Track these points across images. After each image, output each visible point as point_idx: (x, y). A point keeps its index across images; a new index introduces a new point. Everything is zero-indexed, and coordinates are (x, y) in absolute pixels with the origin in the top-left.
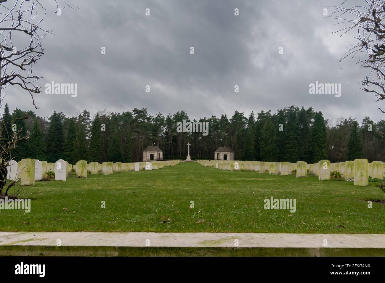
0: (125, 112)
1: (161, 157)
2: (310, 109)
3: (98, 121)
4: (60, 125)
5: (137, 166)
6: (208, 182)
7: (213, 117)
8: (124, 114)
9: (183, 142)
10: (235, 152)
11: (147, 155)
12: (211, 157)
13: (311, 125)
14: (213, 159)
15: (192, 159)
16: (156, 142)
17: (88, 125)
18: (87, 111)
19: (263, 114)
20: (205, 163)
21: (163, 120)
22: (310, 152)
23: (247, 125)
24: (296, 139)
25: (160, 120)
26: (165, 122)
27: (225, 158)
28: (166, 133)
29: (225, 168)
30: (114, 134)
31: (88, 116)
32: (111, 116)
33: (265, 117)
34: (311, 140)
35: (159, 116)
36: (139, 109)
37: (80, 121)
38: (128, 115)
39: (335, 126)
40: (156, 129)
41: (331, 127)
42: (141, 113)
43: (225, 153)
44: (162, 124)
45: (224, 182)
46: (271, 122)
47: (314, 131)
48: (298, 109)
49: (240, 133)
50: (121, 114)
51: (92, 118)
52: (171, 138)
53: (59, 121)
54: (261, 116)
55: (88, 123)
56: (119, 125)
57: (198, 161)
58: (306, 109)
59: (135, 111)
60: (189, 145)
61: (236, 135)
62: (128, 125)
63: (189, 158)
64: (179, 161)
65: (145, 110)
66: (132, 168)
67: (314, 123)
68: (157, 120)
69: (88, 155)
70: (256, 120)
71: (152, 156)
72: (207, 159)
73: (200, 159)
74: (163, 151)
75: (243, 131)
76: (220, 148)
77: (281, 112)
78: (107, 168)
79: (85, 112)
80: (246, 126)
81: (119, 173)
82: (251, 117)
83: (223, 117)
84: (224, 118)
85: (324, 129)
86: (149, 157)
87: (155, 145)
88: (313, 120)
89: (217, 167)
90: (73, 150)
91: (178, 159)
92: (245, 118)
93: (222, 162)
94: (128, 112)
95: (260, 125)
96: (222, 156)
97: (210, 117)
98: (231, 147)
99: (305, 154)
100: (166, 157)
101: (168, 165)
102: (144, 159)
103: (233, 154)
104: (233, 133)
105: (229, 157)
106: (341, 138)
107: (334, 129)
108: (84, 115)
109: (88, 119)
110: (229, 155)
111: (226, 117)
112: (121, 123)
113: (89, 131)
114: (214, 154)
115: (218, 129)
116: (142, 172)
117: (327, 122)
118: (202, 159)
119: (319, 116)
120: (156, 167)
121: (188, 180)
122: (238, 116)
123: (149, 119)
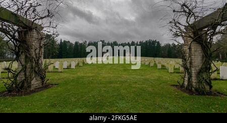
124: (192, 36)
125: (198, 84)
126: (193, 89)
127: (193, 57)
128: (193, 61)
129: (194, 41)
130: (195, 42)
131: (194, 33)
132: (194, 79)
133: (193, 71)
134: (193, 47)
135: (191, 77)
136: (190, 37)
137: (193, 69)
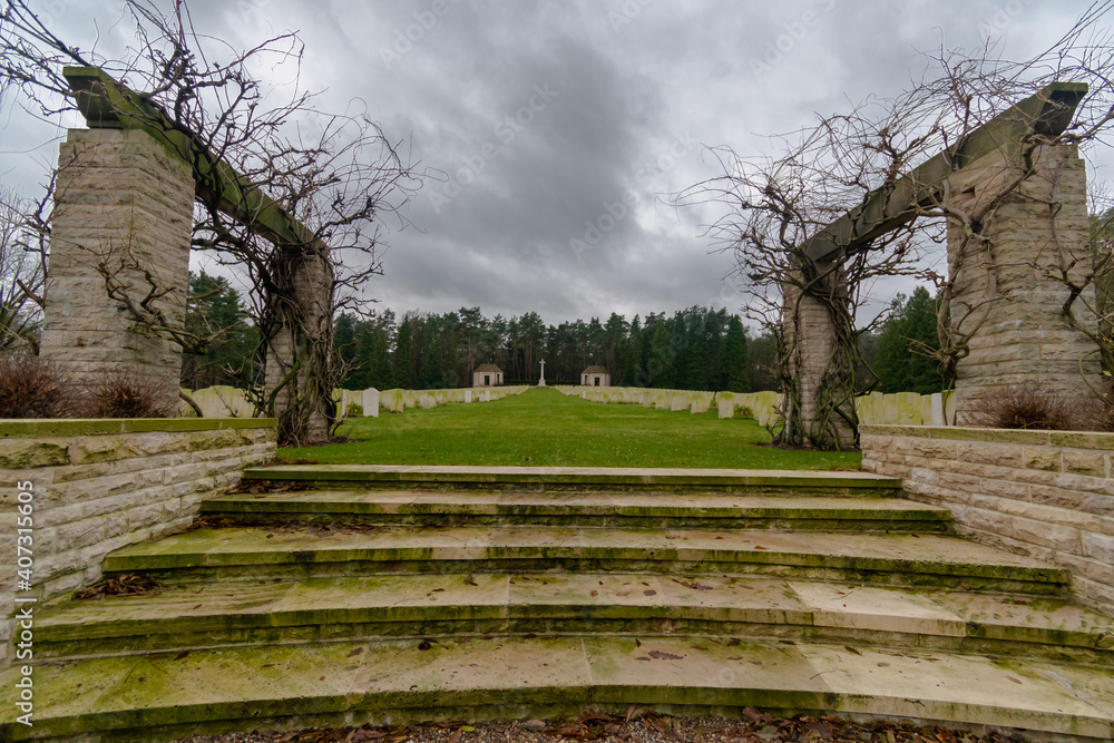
0: (448, 313)
1: (501, 380)
2: (723, 311)
3: (406, 327)
4: (351, 332)
5: (467, 395)
6: (570, 420)
7: (579, 321)
8: (445, 315)
9: (534, 358)
10: (611, 374)
11: (479, 377)
12: (575, 381)
13: (724, 334)
14: (579, 384)
15: (547, 383)
16: (494, 357)
17: (391, 333)
18: (391, 311)
19: (652, 317)
20: (567, 390)
21: (503, 325)
22: (723, 374)
23: (629, 333)
24: (702, 355)
25: (500, 326)
26: (508, 328)
27: (597, 382)
28: (509, 344)
29: (596, 398)
30: (430, 346)
31: (393, 318)
32: (426, 318)
33: (655, 322)
34: (724, 356)
35: (497, 319)
36: (469, 307)
37: (380, 326)
38: (452, 317)
39: (759, 334)
40: (493, 339)
41: (754, 338)
42: (472, 315)
43: (597, 375)
44: (502, 331)
45: (590, 420)
46: (665, 330)
47: (728, 344)
48: (705, 310)
49: (619, 345)
50: (441, 316)
51: (398, 320)
52: (516, 352)
53: (349, 325)
54: (651, 319)
55: (391, 329)
56: (438, 332)
57: (556, 387)
58: (716, 311)
59: (463, 311)
60: (542, 362)
61: (612, 350)
62: (452, 331)
63: (542, 382)
64: (527, 387)
65: (478, 310)
66: (459, 398)
67: (729, 332)
68: (495, 325)
69: (391, 376)
70: (642, 326)
71: (487, 379)
72: (570, 384)
73: (558, 383)
74: (504, 371)
75: (623, 342)
76: (590, 367)
77: (680, 315)
78: (428, 398)
79: (388, 312)
80: (628, 335)
81: (445, 405)
82: (636, 322)
83: (593, 321)
84: (595, 323)
85: (744, 340)
86: (483, 381)
87: (491, 363)
88: (727, 327)
89: (584, 397)
90: (369, 369)
91: (526, 383)
92: (626, 323)
93: (592, 389)
94: (452, 313)
95: (648, 333)
96: (592, 379)
97: (575, 321)
98: (605, 365)
99: (716, 377)
100: (509, 381)
101: (512, 393)
102: (475, 384)
103: (608, 376)
104: (608, 345)
105: (602, 381)
106: (769, 354)
107: (758, 340)
108: (386, 317)
109: (392, 323)
110: (604, 378)
111: (597, 321)
112: (441, 329)
113: (392, 340)
114: (580, 377)
115: (587, 339)
116: (476, 405)
117: (747, 331)
118: (563, 384)
119: (735, 322)
120: (495, 397)
121: (543, 417)
122: (616, 320)
123: (483, 323)
124: (802, 280)
125: (817, 424)
126: (806, 440)
127: (804, 342)
128: (804, 356)
129: (807, 292)
130: (809, 299)
131: (804, 270)
132: (808, 412)
133: (805, 387)
134: (803, 314)
135: (800, 404)
136: (795, 282)
137: (804, 380)
